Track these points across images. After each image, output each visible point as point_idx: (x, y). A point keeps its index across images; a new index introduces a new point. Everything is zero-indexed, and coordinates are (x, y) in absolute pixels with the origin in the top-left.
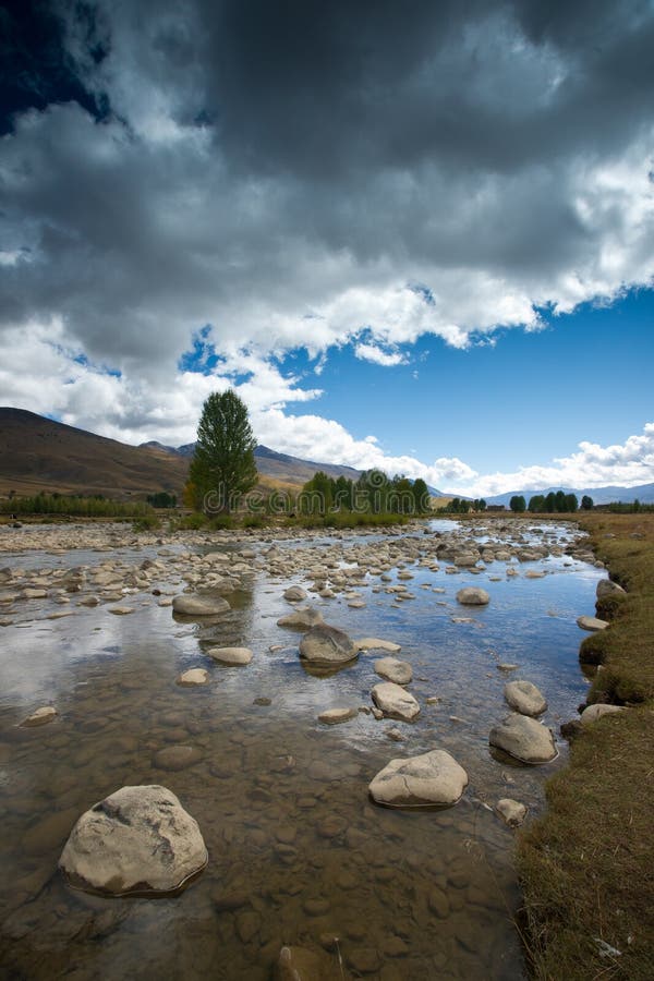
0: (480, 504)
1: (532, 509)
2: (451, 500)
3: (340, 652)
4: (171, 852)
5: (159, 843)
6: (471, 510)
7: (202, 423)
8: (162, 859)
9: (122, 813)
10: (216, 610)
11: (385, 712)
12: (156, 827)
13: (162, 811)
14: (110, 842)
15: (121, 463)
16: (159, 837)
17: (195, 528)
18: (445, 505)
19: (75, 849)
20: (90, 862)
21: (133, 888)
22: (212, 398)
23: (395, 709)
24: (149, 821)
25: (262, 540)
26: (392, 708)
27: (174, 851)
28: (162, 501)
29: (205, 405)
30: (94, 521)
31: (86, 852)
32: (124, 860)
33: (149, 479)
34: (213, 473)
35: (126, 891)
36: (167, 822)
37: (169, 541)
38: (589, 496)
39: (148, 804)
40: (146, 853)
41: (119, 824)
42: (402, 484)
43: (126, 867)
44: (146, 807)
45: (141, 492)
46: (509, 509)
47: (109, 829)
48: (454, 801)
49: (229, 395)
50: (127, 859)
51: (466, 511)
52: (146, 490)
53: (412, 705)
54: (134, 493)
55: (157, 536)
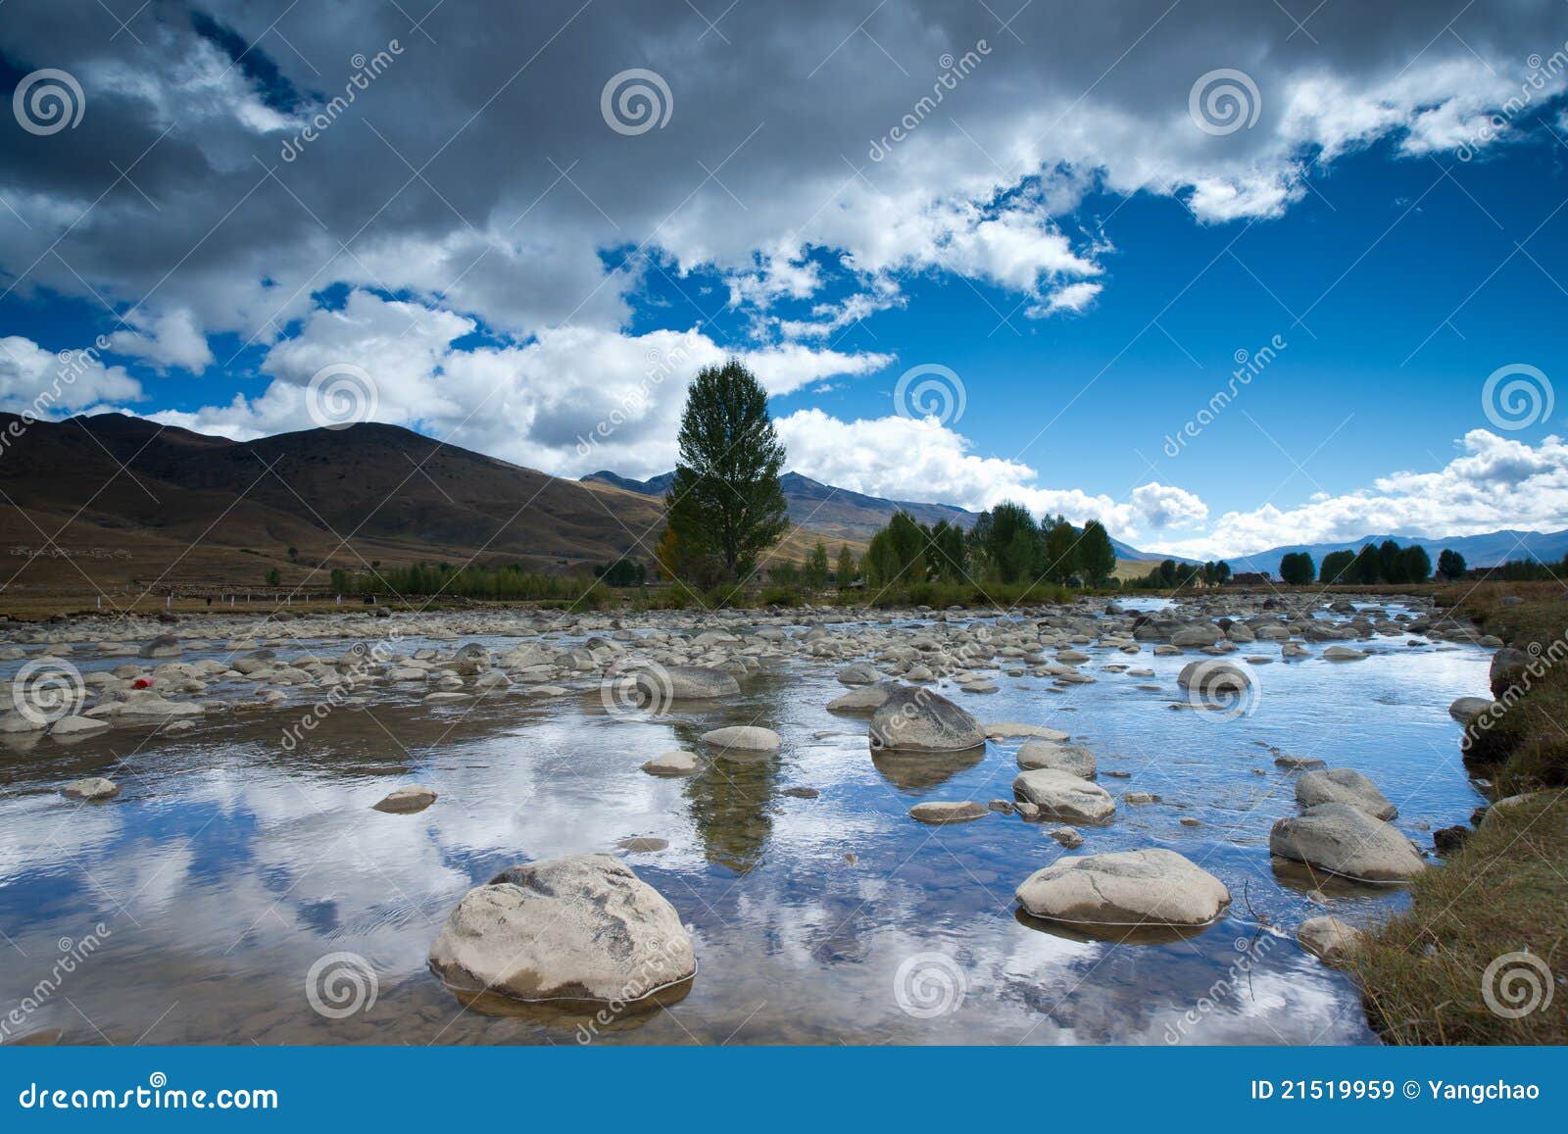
0: (1218, 572)
1: (1326, 578)
2: (1158, 565)
3: (949, 734)
4: (627, 938)
5: (605, 923)
6: (1199, 584)
7: (687, 424)
8: (611, 948)
9: (540, 878)
10: (715, 691)
11: (1043, 807)
12: (601, 901)
13: (611, 882)
14: (516, 919)
15: (549, 511)
16: (605, 916)
17: (679, 606)
18: (1145, 575)
19: (456, 932)
20: (480, 949)
21: (558, 991)
22: (703, 377)
23: (1065, 802)
24: (588, 892)
25: (797, 623)
26: (1058, 801)
27: (632, 937)
28: (623, 576)
29: (692, 390)
30: (506, 607)
31: (476, 935)
32: (542, 946)
33: (600, 537)
34: (706, 510)
35: (543, 995)
36: (621, 899)
37: (631, 623)
38: (1453, 550)
39: (586, 868)
40: (583, 939)
41: (534, 894)
42: (1060, 532)
43: (542, 957)
44: (582, 872)
45: (583, 561)
46: (1279, 578)
47: (516, 901)
48: (1201, 920)
49: (734, 371)
50: (546, 945)
51: (1191, 583)
52: (591, 556)
53: (1099, 798)
54: (572, 562)
55: (612, 617)
